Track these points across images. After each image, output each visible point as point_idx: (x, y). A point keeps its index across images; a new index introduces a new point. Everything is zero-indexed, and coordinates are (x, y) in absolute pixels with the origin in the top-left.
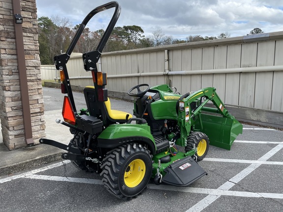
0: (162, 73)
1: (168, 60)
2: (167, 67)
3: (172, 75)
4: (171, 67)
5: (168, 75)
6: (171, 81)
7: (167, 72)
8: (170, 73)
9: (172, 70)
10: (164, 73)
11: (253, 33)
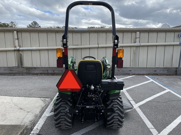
0: (13, 49)
1: (18, 39)
2: (17, 44)
3: (23, 50)
4: (21, 44)
5: (19, 50)
6: (21, 54)
7: (18, 48)
8: (21, 48)
9: (22, 46)
10: (15, 49)
11: (32, 24)
